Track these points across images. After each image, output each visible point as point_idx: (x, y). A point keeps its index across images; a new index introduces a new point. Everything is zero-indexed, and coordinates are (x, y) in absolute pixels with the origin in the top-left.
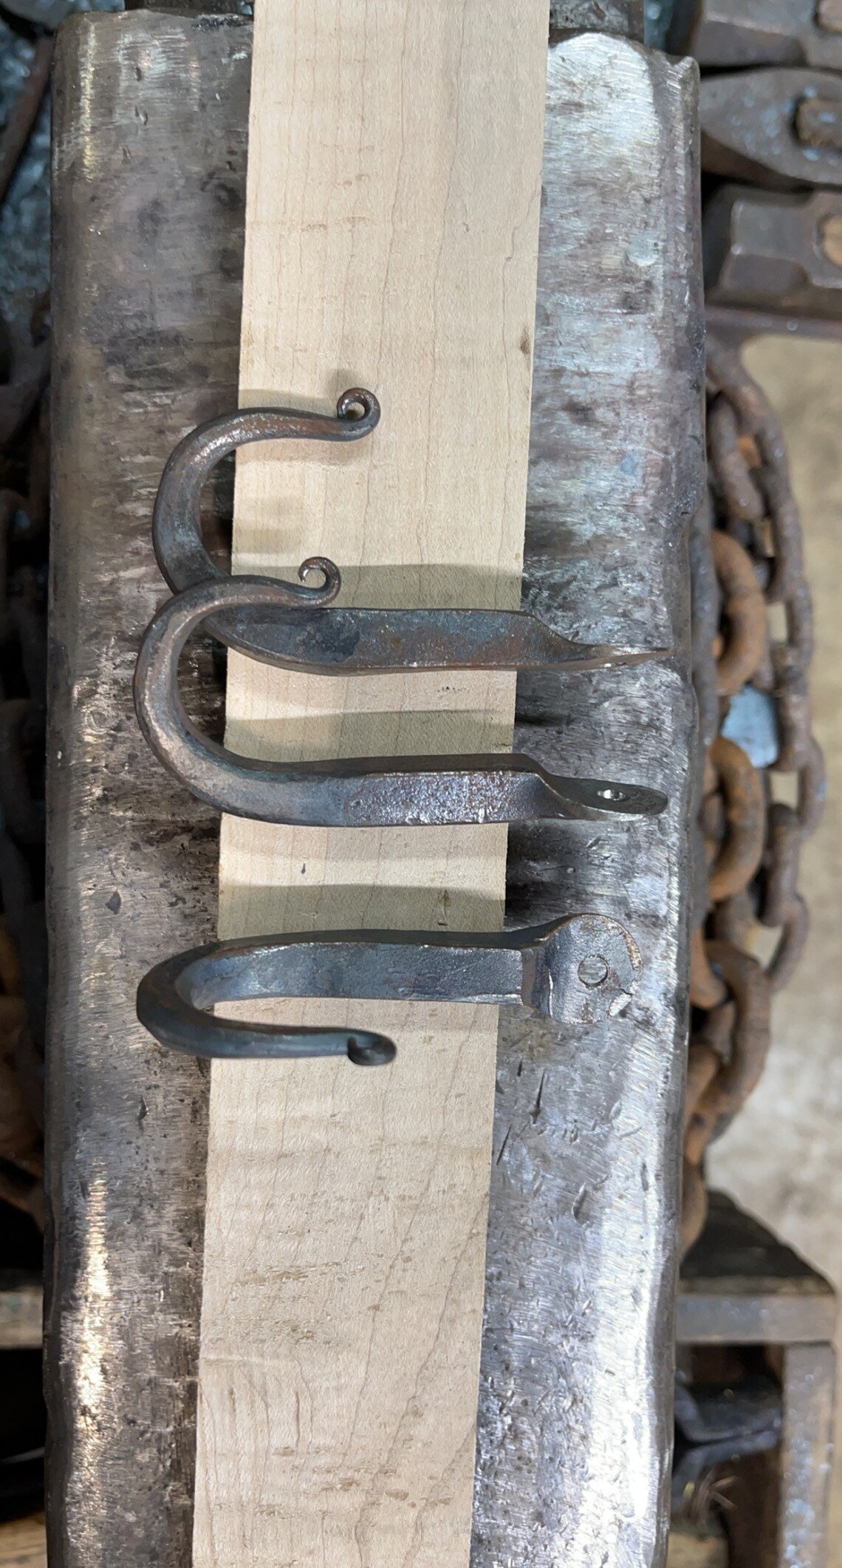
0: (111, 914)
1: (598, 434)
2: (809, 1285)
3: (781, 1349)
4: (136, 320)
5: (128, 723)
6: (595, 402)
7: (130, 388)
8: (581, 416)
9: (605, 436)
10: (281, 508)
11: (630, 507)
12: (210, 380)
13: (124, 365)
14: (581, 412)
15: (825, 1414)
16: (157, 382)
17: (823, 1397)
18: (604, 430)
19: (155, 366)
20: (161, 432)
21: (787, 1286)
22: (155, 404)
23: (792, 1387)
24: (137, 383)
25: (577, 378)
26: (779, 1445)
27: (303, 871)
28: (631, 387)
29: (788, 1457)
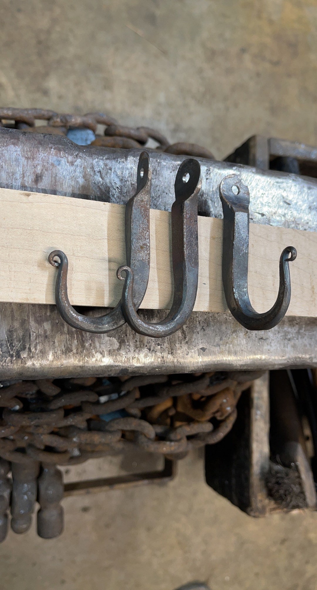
0: (207, 350)
1: (46, 173)
2: (252, 144)
3: (271, 156)
4: (3, 348)
5: (148, 346)
6: (34, 173)
7: (30, 349)
8: (39, 178)
9: (47, 170)
10: (88, 289)
11: (72, 164)
12: (26, 318)
13: (20, 351)
14: (38, 178)
15: (288, 143)
16: (27, 339)
17: (284, 144)
18: (44, 170)
19: (21, 339)
20: (46, 337)
21: (252, 151)
22: (36, 339)
23: (281, 153)
24: (28, 346)
25: (25, 179)
26: (296, 159)
27: (205, 284)
28: (28, 158)
29: (299, 156)
